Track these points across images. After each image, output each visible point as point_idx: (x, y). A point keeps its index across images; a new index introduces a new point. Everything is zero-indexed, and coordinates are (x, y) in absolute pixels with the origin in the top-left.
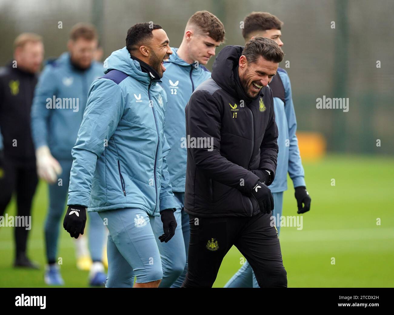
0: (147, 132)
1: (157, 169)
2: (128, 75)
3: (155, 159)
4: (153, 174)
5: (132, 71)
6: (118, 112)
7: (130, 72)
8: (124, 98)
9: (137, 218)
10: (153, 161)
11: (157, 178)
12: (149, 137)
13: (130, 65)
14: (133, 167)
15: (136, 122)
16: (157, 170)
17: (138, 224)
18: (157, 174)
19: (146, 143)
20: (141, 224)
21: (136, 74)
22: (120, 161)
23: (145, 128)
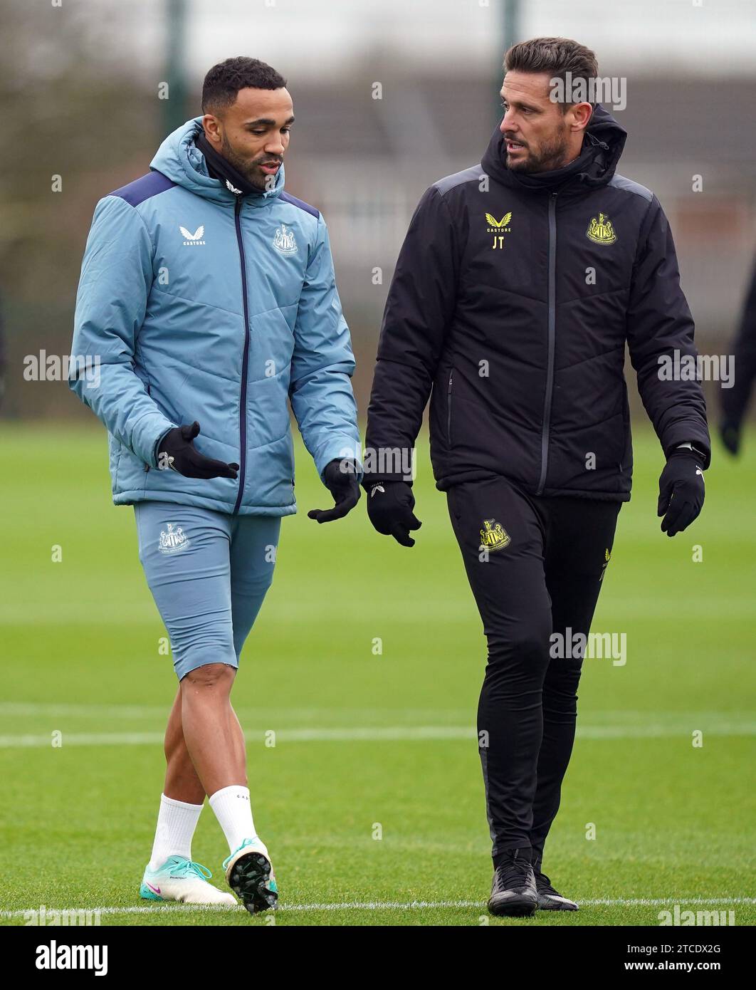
0: (209, 316)
1: (250, 403)
2: (174, 184)
3: (240, 379)
4: (237, 416)
5: (181, 174)
6: (139, 272)
7: (177, 176)
8: (151, 236)
9: (167, 531)
10: (237, 386)
11: (250, 426)
12: (213, 327)
13: (180, 160)
14: (177, 399)
15: (179, 293)
16: (249, 405)
17: (166, 545)
18: (250, 415)
19: (207, 343)
20: (174, 545)
21: (192, 183)
22: (150, 387)
23: (205, 306)
